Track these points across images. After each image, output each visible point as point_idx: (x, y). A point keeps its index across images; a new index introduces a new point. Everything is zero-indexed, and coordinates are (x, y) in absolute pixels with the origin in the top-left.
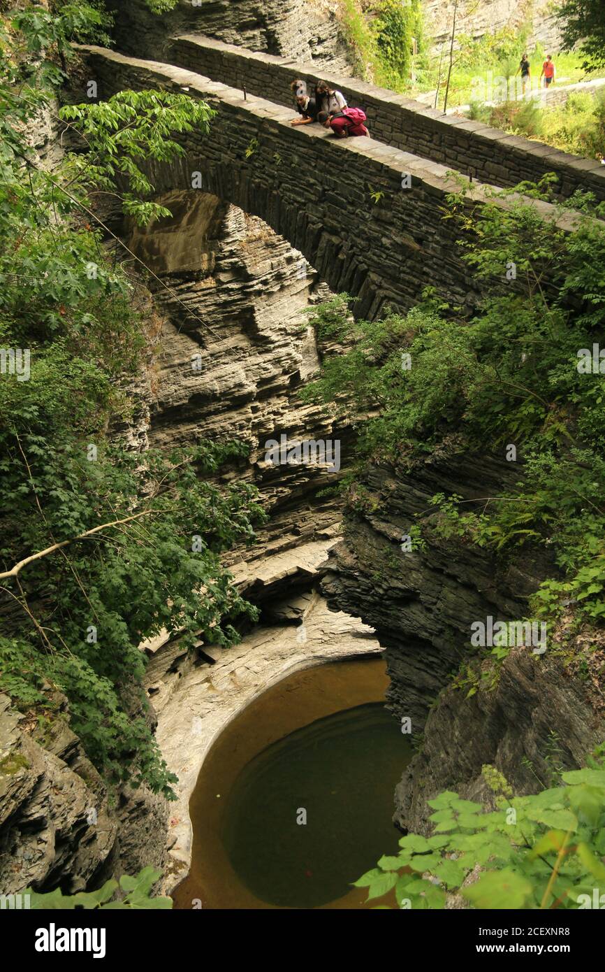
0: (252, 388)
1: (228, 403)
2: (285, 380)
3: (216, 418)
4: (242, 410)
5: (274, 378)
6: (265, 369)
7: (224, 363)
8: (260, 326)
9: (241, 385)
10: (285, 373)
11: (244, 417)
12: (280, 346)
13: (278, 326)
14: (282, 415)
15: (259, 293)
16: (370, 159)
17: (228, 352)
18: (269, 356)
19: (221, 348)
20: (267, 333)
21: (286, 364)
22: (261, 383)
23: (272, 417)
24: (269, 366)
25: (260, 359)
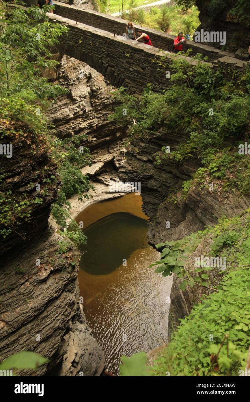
0: (72, 116)
1: (64, 121)
2: (81, 113)
3: (61, 127)
4: (69, 124)
5: (78, 112)
6: (76, 109)
7: (63, 109)
8: (73, 95)
9: (68, 115)
10: (82, 110)
11: (70, 126)
12: (80, 102)
13: (79, 95)
14: (81, 124)
15: (72, 85)
16: (125, 44)
17: (64, 105)
18: (76, 105)
19: (62, 104)
20: (75, 98)
21: (82, 107)
22: (74, 114)
23: (78, 125)
24: (77, 108)
25: (74, 106)
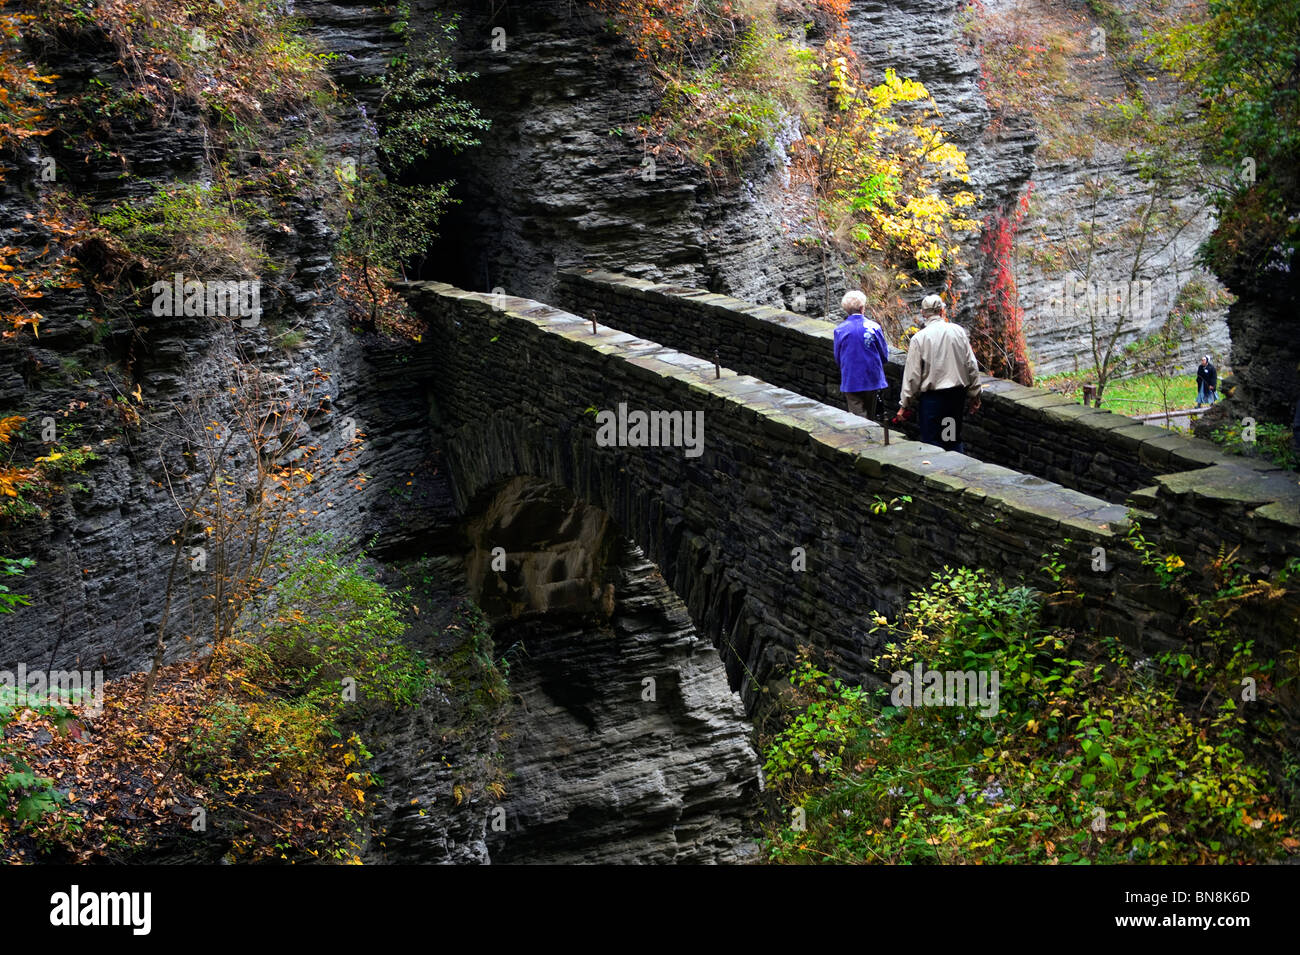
0: (675, 800)
1: (634, 823)
2: (734, 791)
3: (613, 848)
4: (661, 836)
5: (712, 786)
6: (698, 772)
7: (630, 760)
8: (689, 702)
9: (656, 796)
10: (732, 778)
11: (663, 847)
12: (724, 737)
13: (720, 705)
14: (730, 847)
15: (688, 650)
17: (637, 743)
18: (704, 752)
19: (625, 735)
20: (702, 715)
21: (733, 765)
22: (691, 793)
23: (713, 849)
24: (705, 768)
25: (689, 756)
